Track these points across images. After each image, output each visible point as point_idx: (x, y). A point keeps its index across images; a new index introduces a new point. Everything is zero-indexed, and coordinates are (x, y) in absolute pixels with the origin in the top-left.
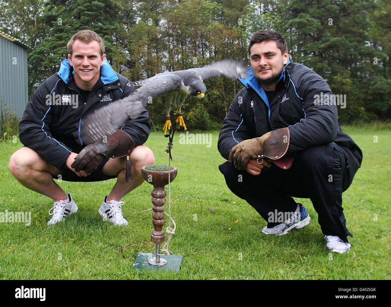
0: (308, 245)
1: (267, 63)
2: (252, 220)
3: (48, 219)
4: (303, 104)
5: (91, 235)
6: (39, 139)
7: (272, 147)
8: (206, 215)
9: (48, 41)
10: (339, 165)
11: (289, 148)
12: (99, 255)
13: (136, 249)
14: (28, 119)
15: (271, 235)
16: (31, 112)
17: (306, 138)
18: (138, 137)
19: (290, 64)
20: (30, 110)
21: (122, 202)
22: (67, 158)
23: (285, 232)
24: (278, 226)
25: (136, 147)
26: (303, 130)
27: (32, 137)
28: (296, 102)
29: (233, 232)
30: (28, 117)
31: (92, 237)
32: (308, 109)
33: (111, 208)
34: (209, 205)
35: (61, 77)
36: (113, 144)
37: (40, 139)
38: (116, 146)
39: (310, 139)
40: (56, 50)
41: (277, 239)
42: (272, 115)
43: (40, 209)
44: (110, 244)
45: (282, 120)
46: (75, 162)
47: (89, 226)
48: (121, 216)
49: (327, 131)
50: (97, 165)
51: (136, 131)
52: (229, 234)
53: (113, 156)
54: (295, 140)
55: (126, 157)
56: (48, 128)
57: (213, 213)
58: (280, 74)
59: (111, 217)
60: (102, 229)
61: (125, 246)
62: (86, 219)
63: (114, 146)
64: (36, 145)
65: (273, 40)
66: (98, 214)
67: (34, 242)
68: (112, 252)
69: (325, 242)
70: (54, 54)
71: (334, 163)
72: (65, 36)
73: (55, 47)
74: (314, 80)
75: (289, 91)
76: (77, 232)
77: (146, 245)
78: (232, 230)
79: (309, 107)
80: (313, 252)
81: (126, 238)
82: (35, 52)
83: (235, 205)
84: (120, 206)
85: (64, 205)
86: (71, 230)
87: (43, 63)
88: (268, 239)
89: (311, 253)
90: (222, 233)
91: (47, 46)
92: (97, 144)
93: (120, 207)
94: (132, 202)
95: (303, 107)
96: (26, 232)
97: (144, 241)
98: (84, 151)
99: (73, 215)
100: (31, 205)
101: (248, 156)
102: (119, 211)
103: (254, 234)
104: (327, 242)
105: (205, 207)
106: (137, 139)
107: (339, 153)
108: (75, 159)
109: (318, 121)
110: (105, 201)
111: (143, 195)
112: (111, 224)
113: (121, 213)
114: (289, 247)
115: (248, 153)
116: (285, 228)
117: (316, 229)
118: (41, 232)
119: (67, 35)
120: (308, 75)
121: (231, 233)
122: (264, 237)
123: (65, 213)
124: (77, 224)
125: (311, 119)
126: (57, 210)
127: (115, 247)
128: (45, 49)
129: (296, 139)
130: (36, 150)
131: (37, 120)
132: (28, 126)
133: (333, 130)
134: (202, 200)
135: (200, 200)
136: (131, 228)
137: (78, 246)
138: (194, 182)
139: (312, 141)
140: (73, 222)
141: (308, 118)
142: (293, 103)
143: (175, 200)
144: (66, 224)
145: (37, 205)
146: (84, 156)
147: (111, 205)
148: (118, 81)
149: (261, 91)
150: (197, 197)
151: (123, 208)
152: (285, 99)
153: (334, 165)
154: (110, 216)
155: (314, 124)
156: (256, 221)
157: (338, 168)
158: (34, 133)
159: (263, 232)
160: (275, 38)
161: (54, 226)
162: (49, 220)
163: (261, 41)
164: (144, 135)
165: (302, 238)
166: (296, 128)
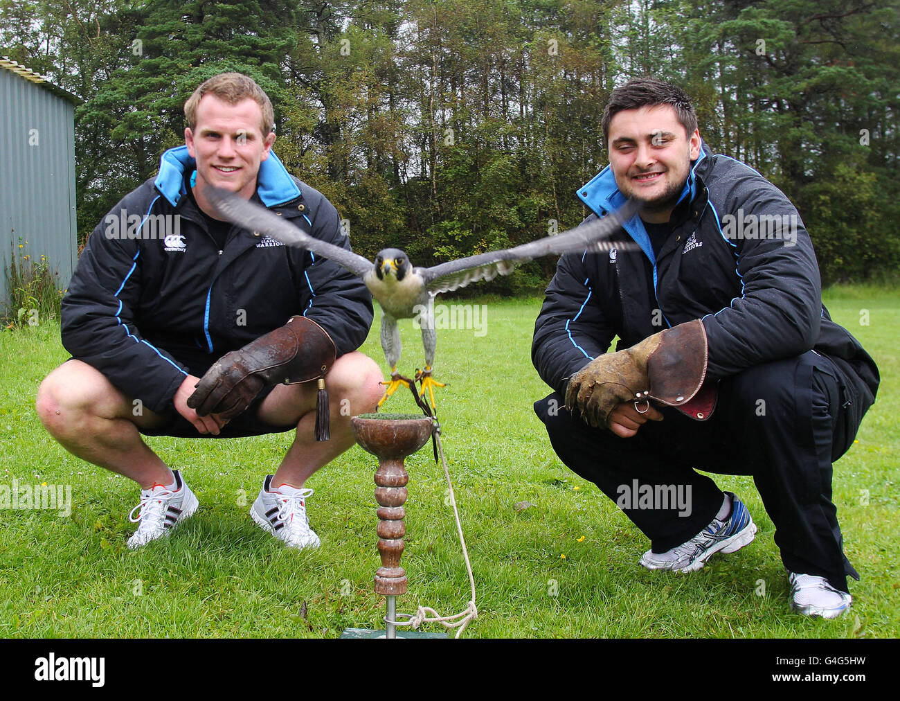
0: (749, 598)
1: (653, 158)
2: (618, 534)
3: (129, 532)
4: (736, 258)
5: (232, 573)
6: (110, 341)
7: (668, 373)
8: (507, 519)
9: (123, 77)
10: (825, 409)
11: (707, 372)
12: (253, 623)
13: (338, 606)
14: (83, 292)
15: (663, 570)
16: (90, 275)
17: (747, 346)
18: (345, 335)
19: (705, 161)
20: (88, 270)
21: (307, 490)
22: (177, 389)
23: (697, 564)
24: (679, 548)
25: (339, 356)
26: (739, 326)
27: (94, 337)
28: (720, 252)
29: (570, 565)
30: (83, 287)
31: (235, 577)
32: (750, 272)
33: (279, 503)
34: (516, 493)
35: (162, 190)
36: (287, 352)
37: (112, 343)
38: (293, 355)
39: (757, 348)
40: (142, 99)
41: (676, 583)
42: (663, 283)
43: (110, 506)
44: (278, 595)
45: (686, 295)
46: (195, 393)
47: (228, 550)
48: (304, 523)
49: (796, 327)
50: (249, 400)
51: (339, 319)
52: (561, 570)
53: (287, 381)
54: (719, 352)
55: (316, 383)
56: (130, 314)
57: (524, 515)
58: (683, 186)
59: (281, 526)
60: (258, 556)
61: (312, 598)
62: (219, 532)
63: (289, 355)
64: (104, 356)
65: (666, 103)
66: (249, 520)
67: (97, 590)
68: (282, 614)
69: (789, 590)
70: (140, 109)
71: (813, 403)
72: (165, 65)
73: (141, 92)
74: (762, 199)
75: (704, 225)
76: (199, 565)
77: (363, 598)
78: (568, 559)
79: (751, 268)
80: (760, 614)
81: (315, 581)
82: (92, 105)
83: (578, 492)
84: (303, 501)
85: (165, 498)
86: (185, 561)
87: (112, 132)
88: (656, 581)
89: (757, 618)
90: (544, 567)
91: (120, 89)
92: (247, 352)
93: (301, 503)
94: (329, 486)
95: (736, 266)
96: (78, 564)
97: (359, 586)
98: (217, 369)
99: (190, 524)
100: (89, 496)
101: (613, 397)
102: (300, 511)
103: (621, 570)
104: (795, 591)
105: (506, 501)
106: (343, 337)
107: (825, 377)
108: (195, 387)
109: (775, 303)
110: (267, 488)
111: (356, 468)
112: (281, 544)
113: (305, 516)
114: (704, 602)
115: (611, 391)
116: (695, 554)
117: (771, 557)
118: (114, 565)
119: (170, 62)
120: (748, 187)
121: (566, 567)
122: (644, 576)
123: (168, 518)
124: (199, 544)
125: (755, 297)
126: (148, 511)
127: (289, 602)
128: (117, 96)
129: (723, 351)
130: (101, 367)
131: (104, 294)
132: (84, 310)
133: (809, 324)
134: (500, 483)
135: (494, 483)
136: (327, 554)
137: (202, 599)
138: (480, 433)
139: (761, 352)
140: (191, 540)
141: (750, 297)
142: (711, 254)
143: (434, 483)
144: (172, 544)
145: (104, 497)
146: (218, 379)
147: (281, 498)
148: (300, 199)
149: (634, 225)
150: (485, 475)
151: (307, 503)
152: (692, 244)
153: (814, 409)
154: (278, 523)
155: (764, 311)
156: (626, 536)
157: (824, 415)
158: (97, 327)
159: (643, 562)
160: (672, 100)
161: (143, 550)
162: (132, 534)
163: (637, 105)
164: (358, 328)
165: (737, 579)
166: (721, 323)
